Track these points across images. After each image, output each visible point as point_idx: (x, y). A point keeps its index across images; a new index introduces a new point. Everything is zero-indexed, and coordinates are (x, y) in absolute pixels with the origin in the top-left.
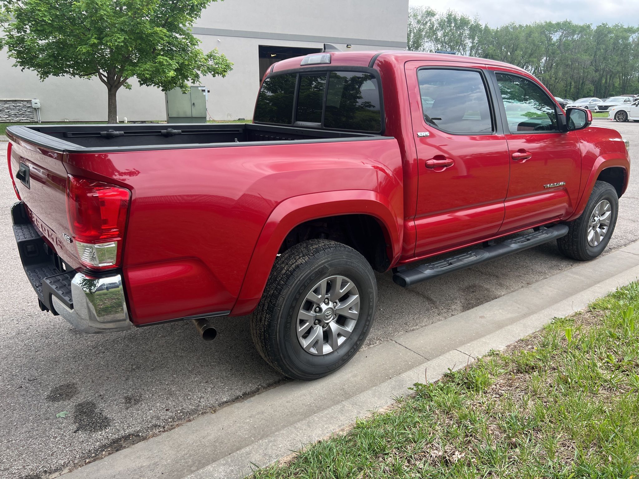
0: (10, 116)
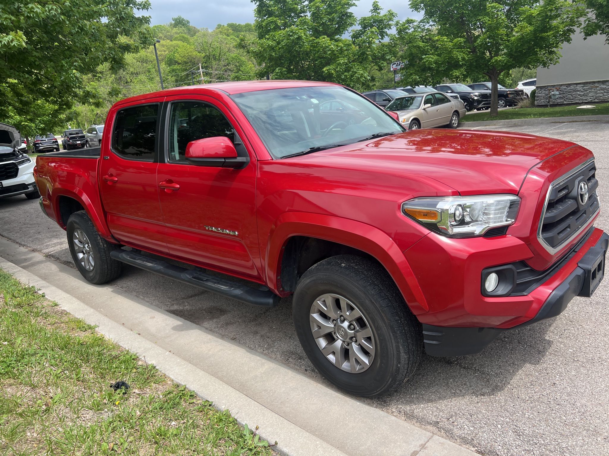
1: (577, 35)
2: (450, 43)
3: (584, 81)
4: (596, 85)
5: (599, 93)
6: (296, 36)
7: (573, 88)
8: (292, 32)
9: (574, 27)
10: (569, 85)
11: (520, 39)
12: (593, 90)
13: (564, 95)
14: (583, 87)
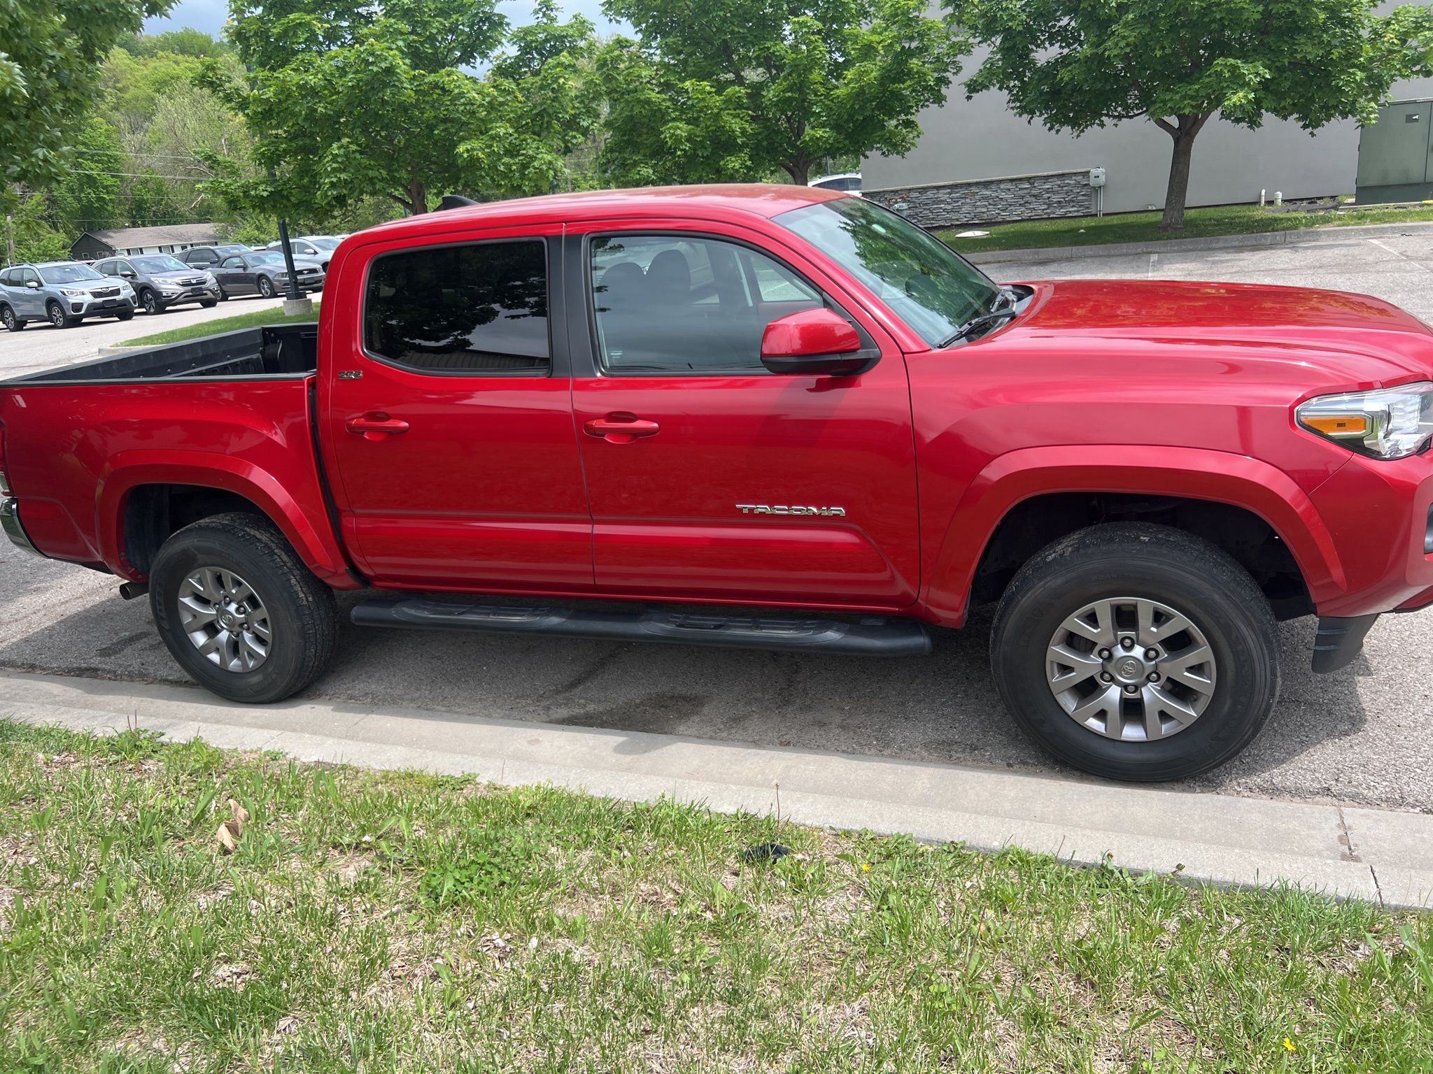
0: (1049, 206)
1: (955, 91)
2: (717, 98)
3: (951, 183)
4: (974, 189)
5: (979, 207)
6: (383, 65)
7: (932, 196)
8: (372, 54)
9: (947, 74)
10: (925, 189)
11: (858, 95)
12: (968, 200)
13: (917, 210)
14: (950, 194)
